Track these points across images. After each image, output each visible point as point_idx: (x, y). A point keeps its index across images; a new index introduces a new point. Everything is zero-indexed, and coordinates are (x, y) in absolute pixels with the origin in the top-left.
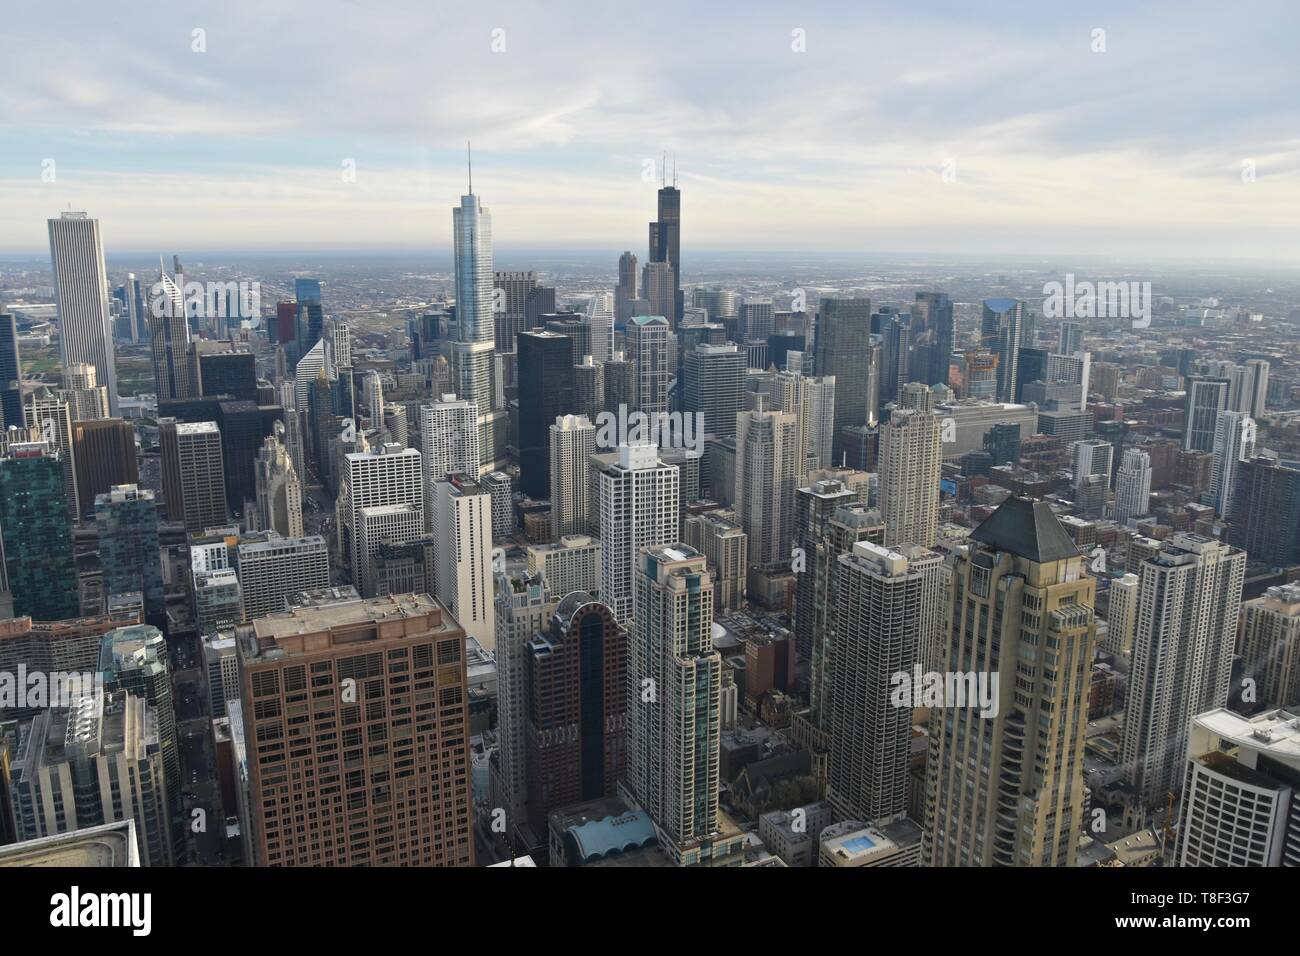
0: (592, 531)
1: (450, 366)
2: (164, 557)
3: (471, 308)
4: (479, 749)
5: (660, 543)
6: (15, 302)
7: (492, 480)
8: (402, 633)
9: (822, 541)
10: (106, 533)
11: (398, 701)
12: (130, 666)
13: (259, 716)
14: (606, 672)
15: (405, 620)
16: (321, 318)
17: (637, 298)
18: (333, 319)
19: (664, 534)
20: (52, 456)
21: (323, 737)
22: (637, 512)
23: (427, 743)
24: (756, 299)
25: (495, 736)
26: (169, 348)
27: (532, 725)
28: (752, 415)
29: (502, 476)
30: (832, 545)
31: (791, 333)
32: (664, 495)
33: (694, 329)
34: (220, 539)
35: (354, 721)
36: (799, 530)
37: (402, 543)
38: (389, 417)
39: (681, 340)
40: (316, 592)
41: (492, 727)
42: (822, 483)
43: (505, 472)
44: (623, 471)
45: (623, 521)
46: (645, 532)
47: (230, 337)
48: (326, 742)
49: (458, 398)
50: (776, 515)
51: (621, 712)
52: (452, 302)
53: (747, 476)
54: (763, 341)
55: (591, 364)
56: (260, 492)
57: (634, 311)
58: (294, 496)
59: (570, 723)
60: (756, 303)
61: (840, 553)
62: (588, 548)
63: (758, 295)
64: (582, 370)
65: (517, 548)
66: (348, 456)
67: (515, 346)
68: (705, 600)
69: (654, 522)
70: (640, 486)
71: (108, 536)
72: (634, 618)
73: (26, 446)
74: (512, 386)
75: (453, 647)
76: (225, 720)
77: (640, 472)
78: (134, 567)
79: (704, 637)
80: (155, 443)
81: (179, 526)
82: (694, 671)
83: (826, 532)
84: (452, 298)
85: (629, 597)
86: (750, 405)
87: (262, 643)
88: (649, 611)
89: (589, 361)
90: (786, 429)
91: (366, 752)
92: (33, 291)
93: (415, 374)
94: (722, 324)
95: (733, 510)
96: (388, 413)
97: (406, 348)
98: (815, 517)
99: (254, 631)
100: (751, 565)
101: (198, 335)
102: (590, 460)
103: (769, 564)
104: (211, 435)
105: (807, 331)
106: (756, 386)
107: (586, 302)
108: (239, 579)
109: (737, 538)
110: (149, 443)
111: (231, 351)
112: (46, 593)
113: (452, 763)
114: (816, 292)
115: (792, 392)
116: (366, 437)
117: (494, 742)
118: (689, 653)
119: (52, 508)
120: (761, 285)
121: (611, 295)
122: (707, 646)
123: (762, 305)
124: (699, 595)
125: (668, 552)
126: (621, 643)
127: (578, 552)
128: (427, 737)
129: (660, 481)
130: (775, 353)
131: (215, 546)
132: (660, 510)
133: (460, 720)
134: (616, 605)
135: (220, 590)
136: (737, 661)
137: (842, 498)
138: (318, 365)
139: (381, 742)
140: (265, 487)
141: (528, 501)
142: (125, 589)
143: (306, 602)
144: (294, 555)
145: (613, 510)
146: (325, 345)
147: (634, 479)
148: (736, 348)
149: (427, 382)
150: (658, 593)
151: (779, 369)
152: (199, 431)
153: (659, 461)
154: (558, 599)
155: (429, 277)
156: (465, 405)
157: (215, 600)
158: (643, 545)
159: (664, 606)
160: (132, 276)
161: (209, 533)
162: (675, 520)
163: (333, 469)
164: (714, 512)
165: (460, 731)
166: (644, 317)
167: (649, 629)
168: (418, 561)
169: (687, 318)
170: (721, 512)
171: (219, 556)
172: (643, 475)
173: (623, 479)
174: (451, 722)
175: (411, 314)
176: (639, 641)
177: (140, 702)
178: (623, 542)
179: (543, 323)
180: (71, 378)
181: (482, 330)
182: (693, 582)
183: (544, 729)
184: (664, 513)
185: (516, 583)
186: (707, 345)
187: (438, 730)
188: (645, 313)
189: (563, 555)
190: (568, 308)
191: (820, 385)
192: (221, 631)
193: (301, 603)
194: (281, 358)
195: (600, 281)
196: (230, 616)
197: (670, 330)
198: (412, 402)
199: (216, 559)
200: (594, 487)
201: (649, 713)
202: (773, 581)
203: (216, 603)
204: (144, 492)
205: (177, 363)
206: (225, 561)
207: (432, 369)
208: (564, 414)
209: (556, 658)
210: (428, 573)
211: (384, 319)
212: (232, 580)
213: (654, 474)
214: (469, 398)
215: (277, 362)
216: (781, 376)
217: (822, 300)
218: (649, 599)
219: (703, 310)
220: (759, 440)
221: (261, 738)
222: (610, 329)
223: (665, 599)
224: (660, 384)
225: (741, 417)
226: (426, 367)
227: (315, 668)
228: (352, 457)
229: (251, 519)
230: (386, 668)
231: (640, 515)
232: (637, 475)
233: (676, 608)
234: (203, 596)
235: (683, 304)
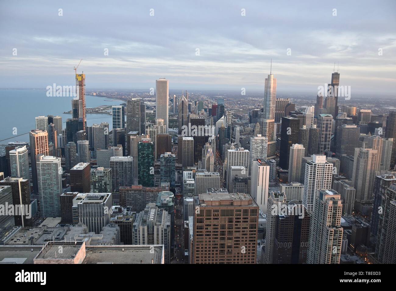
0: (302, 181)
1: (260, 125)
2: (176, 173)
3: (268, 109)
4: (259, 244)
5: (324, 188)
6: (146, 102)
7: (270, 162)
8: (240, 205)
9: (384, 195)
10: (162, 165)
11: (237, 225)
12: (165, 202)
13: (198, 222)
14: (302, 227)
15: (241, 201)
16: (224, 110)
17: (322, 108)
18: (227, 110)
19: (326, 186)
20: (151, 143)
21: (215, 232)
22: (317, 177)
23: (244, 239)
24: (364, 110)
25: (264, 241)
26: (183, 116)
27: (276, 240)
28: (361, 149)
29: (274, 161)
30: (388, 197)
31: (377, 122)
32: (327, 173)
33: (342, 119)
34: (191, 170)
35: (224, 228)
36: (375, 190)
37: (242, 178)
38: (241, 140)
39: (336, 122)
40: (216, 189)
41: (264, 238)
42: (386, 175)
43: (275, 160)
44: (314, 164)
45: (312, 179)
46: (320, 184)
47: (199, 114)
48: (215, 233)
49: (262, 136)
50: (367, 185)
51: (306, 241)
52: (262, 107)
53: (357, 169)
54: (367, 125)
55: (305, 128)
56: (203, 158)
57: (321, 113)
58: (212, 160)
59: (289, 242)
60: (365, 112)
61: (391, 200)
62: (300, 187)
63: (365, 109)
64: (302, 130)
65: (277, 184)
66: (228, 150)
67: (281, 121)
68: (339, 209)
69: (323, 181)
70: (319, 169)
71: (162, 166)
72: (313, 211)
73: (145, 140)
74: (279, 133)
75: (255, 211)
76: (188, 222)
77: (319, 164)
78: (168, 175)
79: (338, 222)
80: (177, 142)
81: (181, 165)
82: (333, 233)
83: (386, 192)
84: (263, 105)
85: (312, 205)
86: (360, 146)
87: (201, 201)
88: (319, 210)
89: (305, 127)
90: (373, 155)
91: (226, 238)
92: (150, 99)
93: (249, 128)
94: (352, 118)
95: (351, 180)
96: (241, 138)
97: (248, 120)
98: (382, 186)
99: (199, 198)
100: (356, 200)
101: (190, 113)
102: (303, 159)
103: (363, 200)
104: (192, 141)
105: (383, 122)
106: (362, 139)
107: (305, 109)
108: (195, 182)
109: (352, 190)
110: (175, 142)
111: (198, 118)
112: (146, 179)
113: (251, 247)
114: (388, 109)
115: (376, 142)
116: (234, 145)
117: (264, 243)
118: (332, 226)
119: (150, 157)
120: (366, 106)
121: (314, 107)
122: (338, 225)
123: (367, 112)
124: (337, 207)
125: (327, 191)
126: (308, 219)
127: (296, 188)
128: (244, 238)
129: (326, 168)
130: (371, 129)
131: (190, 172)
132: (325, 177)
133: (255, 234)
134: (307, 206)
135: (190, 185)
136: (348, 232)
137: (393, 181)
138: (222, 124)
139: (230, 237)
140: (205, 157)
141: (281, 169)
142: (165, 181)
143: (212, 191)
144: (211, 177)
145: (309, 175)
146: (224, 117)
147: (317, 166)
148: (356, 126)
149: (253, 130)
150: (323, 205)
151: (372, 134)
152: (188, 139)
153: (326, 161)
154: (289, 202)
155: (256, 99)
156: (264, 138)
157: (188, 187)
158: (318, 188)
159: (324, 209)
160: (175, 96)
161: (188, 168)
162: (330, 181)
163: (224, 154)
164: (344, 180)
165: (255, 237)
166: (324, 114)
167: (318, 216)
168: (246, 184)
169: (339, 115)
170: (347, 181)
171: (190, 175)
172: (320, 165)
173: (313, 166)
174: (252, 234)
175: (250, 110)
176: (315, 220)
177: (167, 212)
178: (312, 186)
179: (290, 114)
180: (158, 122)
181: (271, 116)
182: (335, 203)
183: (280, 242)
184: (326, 178)
185: (275, 195)
186: (346, 125)
187: (248, 236)
188: (325, 113)
189: (291, 188)
190: (299, 110)
191: (387, 141)
192: (189, 196)
193: (211, 191)
194: (212, 120)
195: (310, 102)
196: (192, 192)
197: (333, 119)
198: (248, 136)
199: (190, 176)
200: (303, 168)
201: (316, 243)
202: (364, 206)
203: (188, 188)
204: (173, 155)
205: (184, 120)
206: (192, 176)
207: (255, 126)
208: (295, 144)
209: (286, 220)
210: (248, 188)
211: (241, 111)
212: (193, 182)
213: (324, 165)
214: (265, 136)
215: (211, 121)
216: (372, 137)
217: (390, 112)
218: (319, 206)
219: (345, 113)
220: (363, 158)
221: (198, 229)
222: (312, 118)
223: (325, 207)
224: (328, 136)
225: (357, 150)
226: (253, 126)
227: (215, 211)
228: (229, 151)
229: (200, 165)
230: (235, 215)
231: (318, 178)
232: (318, 165)
233: (328, 210)
234: (185, 186)
235: (338, 110)
